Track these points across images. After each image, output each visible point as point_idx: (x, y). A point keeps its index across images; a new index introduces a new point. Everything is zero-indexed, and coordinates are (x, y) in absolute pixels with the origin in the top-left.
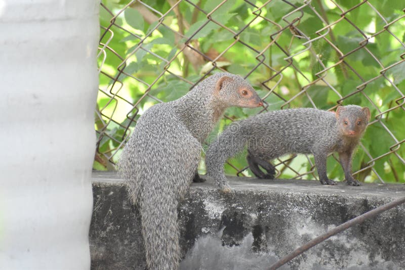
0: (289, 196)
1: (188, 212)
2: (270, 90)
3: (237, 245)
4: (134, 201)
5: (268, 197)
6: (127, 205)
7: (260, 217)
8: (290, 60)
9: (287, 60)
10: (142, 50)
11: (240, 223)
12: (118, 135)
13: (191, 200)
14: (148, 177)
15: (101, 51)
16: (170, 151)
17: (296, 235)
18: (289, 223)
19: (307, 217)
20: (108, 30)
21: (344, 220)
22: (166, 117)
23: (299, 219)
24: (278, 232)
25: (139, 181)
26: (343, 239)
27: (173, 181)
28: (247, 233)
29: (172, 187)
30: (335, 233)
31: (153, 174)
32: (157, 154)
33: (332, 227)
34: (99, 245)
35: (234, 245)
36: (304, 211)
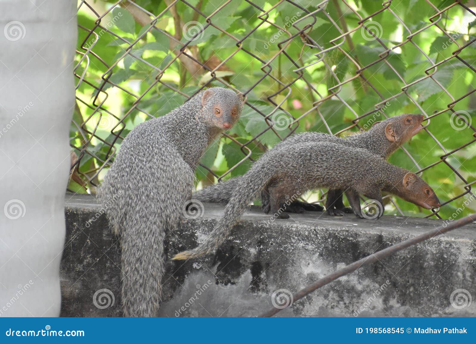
0: (294, 229)
1: (177, 245)
2: (276, 105)
3: (233, 283)
4: (116, 231)
5: (269, 230)
6: (108, 235)
7: (260, 252)
8: (300, 73)
9: (297, 72)
10: (131, 56)
11: (236, 258)
12: (102, 152)
13: (181, 231)
14: (133, 204)
15: (84, 56)
16: (159, 175)
17: (300, 274)
18: (293, 260)
19: (314, 254)
20: (91, 33)
21: (356, 259)
22: (154, 138)
23: (304, 256)
24: (280, 270)
25: (122, 209)
26: (353, 279)
27: (161, 209)
28: (244, 270)
29: (160, 216)
30: (345, 273)
31: (139, 201)
32: (143, 179)
33: (342, 266)
34: (75, 279)
35: (229, 284)
36: (310, 247)
